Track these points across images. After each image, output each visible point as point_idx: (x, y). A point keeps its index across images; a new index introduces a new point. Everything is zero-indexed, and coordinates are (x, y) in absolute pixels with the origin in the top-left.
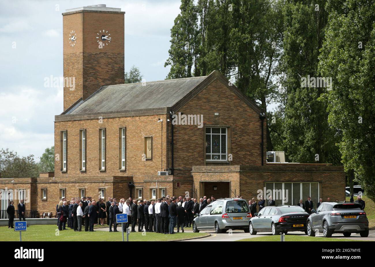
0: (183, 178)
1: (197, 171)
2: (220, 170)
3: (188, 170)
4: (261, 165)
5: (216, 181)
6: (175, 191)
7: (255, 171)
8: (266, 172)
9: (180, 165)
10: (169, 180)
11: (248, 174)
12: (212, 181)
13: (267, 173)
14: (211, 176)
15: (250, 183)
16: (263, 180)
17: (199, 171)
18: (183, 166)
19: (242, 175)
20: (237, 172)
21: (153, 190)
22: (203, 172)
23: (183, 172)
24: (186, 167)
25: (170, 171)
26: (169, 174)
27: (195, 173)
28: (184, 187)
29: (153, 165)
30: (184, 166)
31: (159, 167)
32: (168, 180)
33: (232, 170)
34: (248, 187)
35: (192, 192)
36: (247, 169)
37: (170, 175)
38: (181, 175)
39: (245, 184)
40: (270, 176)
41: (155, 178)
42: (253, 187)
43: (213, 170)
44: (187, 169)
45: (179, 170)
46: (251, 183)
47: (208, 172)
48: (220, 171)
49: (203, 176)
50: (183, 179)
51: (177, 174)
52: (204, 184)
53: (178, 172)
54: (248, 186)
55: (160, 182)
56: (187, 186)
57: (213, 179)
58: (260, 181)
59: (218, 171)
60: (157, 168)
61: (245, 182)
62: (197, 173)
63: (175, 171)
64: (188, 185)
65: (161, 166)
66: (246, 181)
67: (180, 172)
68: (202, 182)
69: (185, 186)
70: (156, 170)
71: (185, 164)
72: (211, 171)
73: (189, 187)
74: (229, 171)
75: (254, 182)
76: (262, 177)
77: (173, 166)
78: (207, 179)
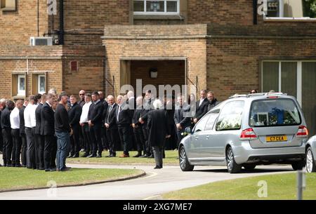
0: (84, 51)
1: (116, 37)
2: (164, 35)
3: (94, 34)
4: (251, 23)
5: (156, 59)
6: (68, 80)
7: (240, 36)
8: (262, 39)
9: (78, 23)
10: (53, 56)
11: (223, 43)
12: (147, 59)
13: (264, 42)
14: (145, 46)
15: (228, 62)
16: (257, 57)
17: (119, 37)
18: (83, 25)
19: (212, 45)
20: (200, 38)
21: (19, 77)
22: (127, 39)
23: (83, 39)
24: (92, 27)
25: (56, 37)
26: (53, 42)
27: (110, 41)
28: (87, 70)
29: (20, 22)
30: (87, 25)
31: (33, 29)
32: (51, 55)
33: (190, 35)
34: (224, 70)
35: (104, 82)
36: (222, 32)
37: (56, 44)
38: (80, 45)
39: (219, 64)
40: (270, 48)
41: (24, 52)
42: (234, 70)
43: (149, 33)
44: (93, 33)
45: (77, 34)
46: (232, 62)
47: (138, 39)
48: (163, 37)
49: (127, 48)
50: (84, 54)
51: (70, 42)
52: (129, 64)
53: (73, 38)
54: (224, 68)
55: (34, 60)
56: (92, 68)
57: (149, 55)
58: (251, 58)
59: (161, 37)
60: (27, 30)
61: (218, 60)
62: (114, 41)
63: (67, 37)
64: (97, 68)
65: (36, 25)
66: (221, 58)
67: (77, 39)
68: (126, 61)
69: (89, 68)
70: (26, 35)
71: (89, 21)
72: (145, 38)
73: (98, 70)
74: (183, 37)
75: (237, 59)
76: (253, 49)
77: (62, 26)
78: (137, 54)
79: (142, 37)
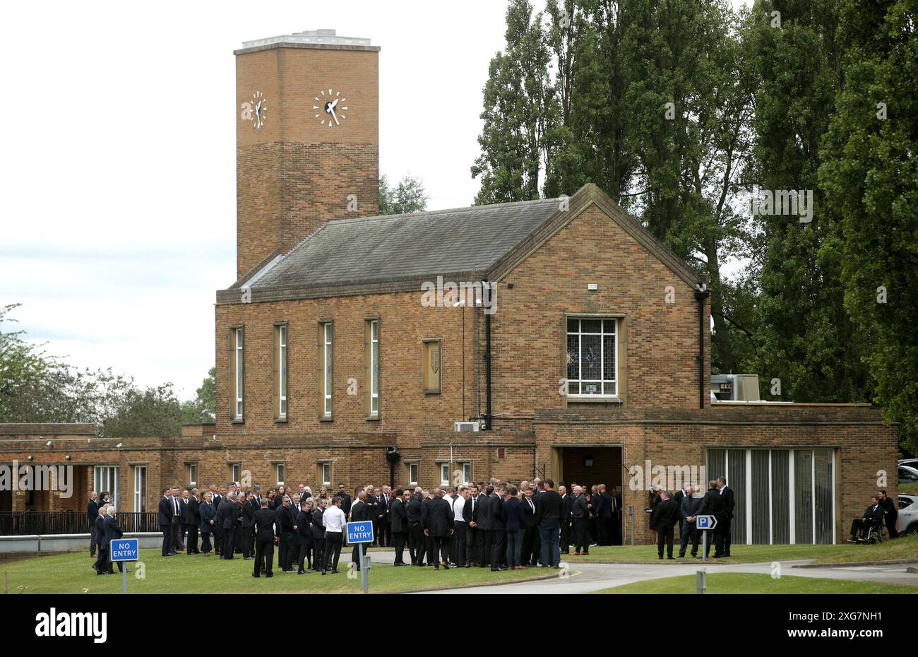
0: (512, 438)
1: (546, 422)
2: (599, 420)
3: (524, 419)
4: (697, 407)
5: (590, 445)
6: (495, 469)
7: (682, 422)
8: (707, 424)
9: (507, 407)
10: (479, 443)
11: (663, 429)
12: (580, 445)
13: (710, 427)
14: (579, 432)
15: (669, 449)
16: (701, 444)
17: (550, 422)
18: (513, 409)
19: (651, 431)
20: (637, 423)
21: (443, 465)
22: (559, 424)
23: (513, 424)
24: (522, 411)
25: (483, 422)
26: (480, 428)
27: (541, 426)
28: (516, 458)
29: (444, 406)
30: (516, 409)
31: (458, 413)
32: (477, 441)
33: (627, 420)
34: (665, 458)
35: (534, 470)
36: (662, 417)
37: (483, 430)
38: (509, 430)
39: (658, 452)
40: (716, 434)
41: (447, 438)
42: (675, 458)
43: (582, 418)
44: (523, 417)
45: (505, 419)
46: (673, 449)
47: (571, 424)
48: (598, 422)
49: (558, 434)
50: (512, 440)
51: (498, 428)
52: (561, 451)
53: (502, 423)
54: (664, 456)
55: (458, 447)
56: (521, 455)
57: (582, 441)
58: (694, 445)
59: (596, 422)
60: (451, 414)
61: (658, 447)
62: (545, 426)
63: (495, 422)
64: (526, 455)
65: (461, 409)
66: (661, 445)
67: (506, 424)
68: (558, 449)
69: (517, 456)
70: (451, 420)
71: (518, 405)
72: (579, 422)
73: (528, 458)
74: (620, 422)
75: (679, 446)
76: (697, 436)
77: (489, 410)
78: (570, 440)
79: (575, 422)
